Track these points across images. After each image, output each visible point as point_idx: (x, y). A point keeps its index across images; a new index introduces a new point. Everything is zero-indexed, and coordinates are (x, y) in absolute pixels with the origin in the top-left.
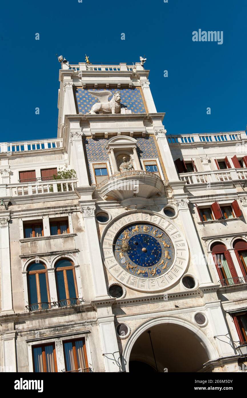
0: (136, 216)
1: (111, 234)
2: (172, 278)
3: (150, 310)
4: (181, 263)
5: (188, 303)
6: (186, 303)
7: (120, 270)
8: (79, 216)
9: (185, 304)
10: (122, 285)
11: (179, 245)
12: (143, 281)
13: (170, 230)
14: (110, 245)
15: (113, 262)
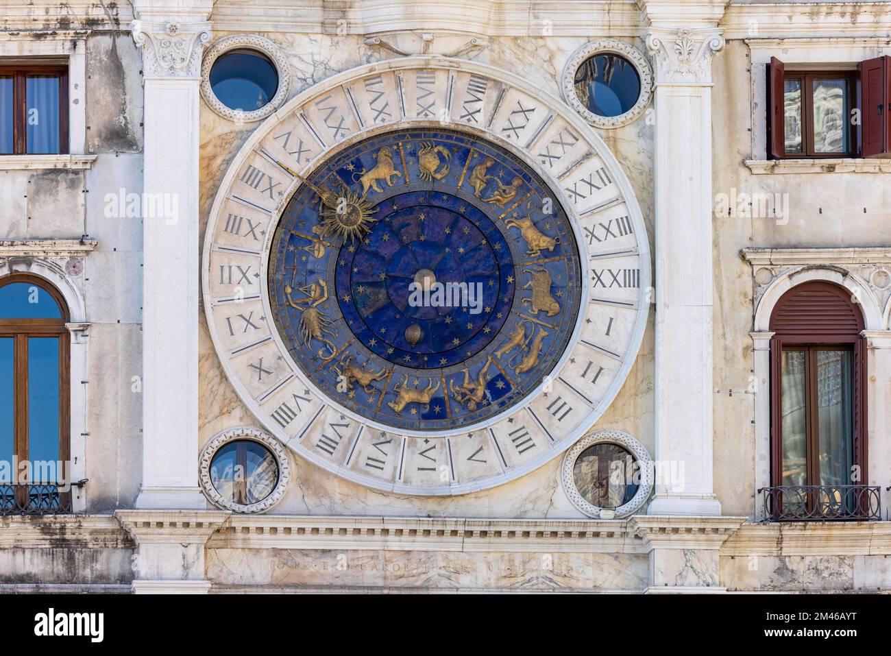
0: (422, 93)
1: (270, 178)
2: (530, 443)
3: (385, 578)
4: (591, 374)
5: (574, 574)
6: (564, 572)
7: (280, 369)
8: (125, 62)
9: (555, 578)
10: (278, 447)
11: (607, 278)
12: (382, 440)
13: (583, 189)
14: (254, 236)
15: (256, 328)
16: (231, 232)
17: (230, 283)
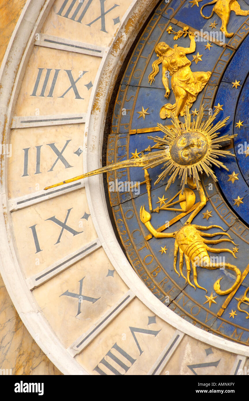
14: (76, 93)
15: (75, 233)
16: (42, 95)
17: (38, 172)
